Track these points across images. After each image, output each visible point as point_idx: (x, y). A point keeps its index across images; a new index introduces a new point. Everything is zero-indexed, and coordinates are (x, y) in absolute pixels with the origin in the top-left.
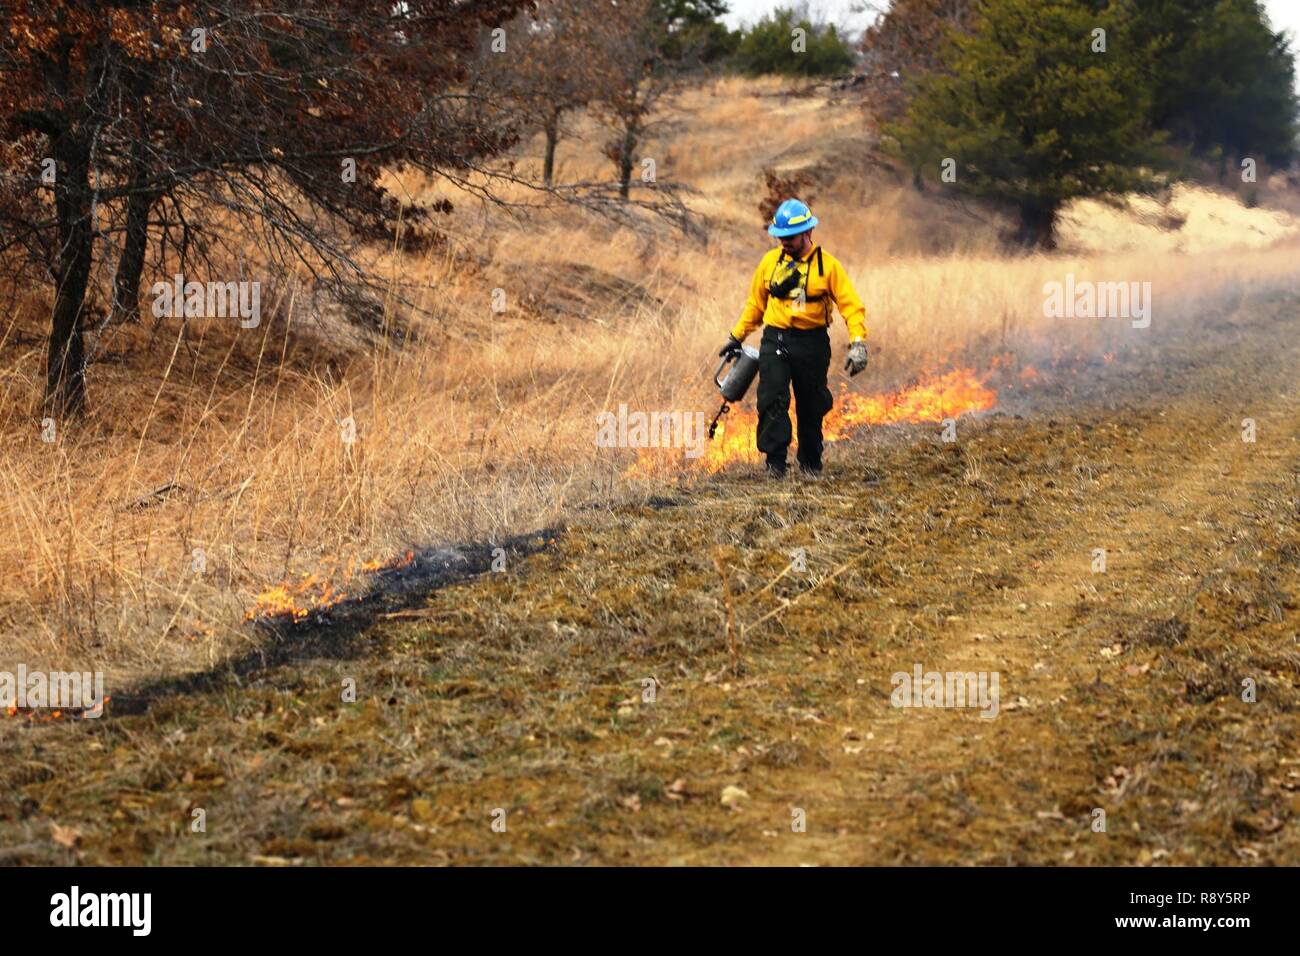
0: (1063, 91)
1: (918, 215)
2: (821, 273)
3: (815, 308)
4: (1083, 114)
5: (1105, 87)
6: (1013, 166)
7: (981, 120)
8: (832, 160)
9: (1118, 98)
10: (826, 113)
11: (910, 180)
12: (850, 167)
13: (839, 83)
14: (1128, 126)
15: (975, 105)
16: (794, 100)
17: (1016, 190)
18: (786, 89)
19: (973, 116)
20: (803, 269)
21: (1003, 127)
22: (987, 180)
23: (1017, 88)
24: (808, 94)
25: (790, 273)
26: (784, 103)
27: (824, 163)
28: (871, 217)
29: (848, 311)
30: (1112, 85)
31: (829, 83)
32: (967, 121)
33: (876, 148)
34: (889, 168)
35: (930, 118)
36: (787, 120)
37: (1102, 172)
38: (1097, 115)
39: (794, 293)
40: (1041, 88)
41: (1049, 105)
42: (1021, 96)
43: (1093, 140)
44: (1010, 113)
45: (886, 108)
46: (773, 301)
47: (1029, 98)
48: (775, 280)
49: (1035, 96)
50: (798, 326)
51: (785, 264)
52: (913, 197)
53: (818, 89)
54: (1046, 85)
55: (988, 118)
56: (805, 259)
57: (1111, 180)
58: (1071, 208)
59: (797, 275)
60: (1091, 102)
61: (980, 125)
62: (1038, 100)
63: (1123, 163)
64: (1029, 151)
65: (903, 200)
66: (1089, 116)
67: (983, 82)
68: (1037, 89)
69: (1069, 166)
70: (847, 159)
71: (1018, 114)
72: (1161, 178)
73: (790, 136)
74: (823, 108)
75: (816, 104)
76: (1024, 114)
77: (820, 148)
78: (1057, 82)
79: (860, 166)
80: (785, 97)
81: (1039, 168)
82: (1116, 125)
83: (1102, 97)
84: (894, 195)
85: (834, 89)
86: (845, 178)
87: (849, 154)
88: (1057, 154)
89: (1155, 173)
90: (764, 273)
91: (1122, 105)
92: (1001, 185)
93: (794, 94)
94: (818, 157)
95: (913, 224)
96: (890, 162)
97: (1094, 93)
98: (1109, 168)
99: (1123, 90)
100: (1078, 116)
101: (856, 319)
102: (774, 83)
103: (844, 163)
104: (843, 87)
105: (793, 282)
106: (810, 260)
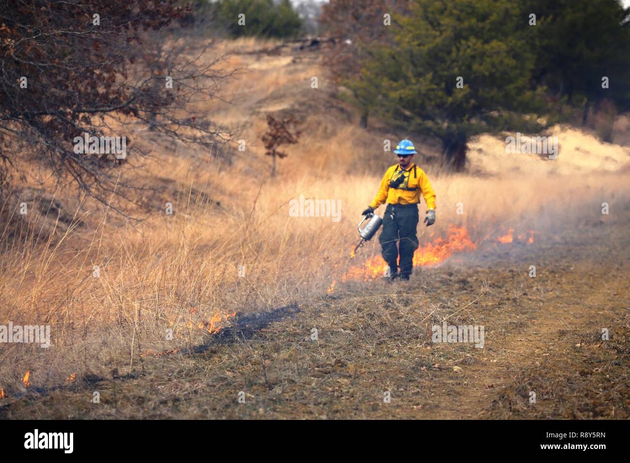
0: (473, 57)
1: (365, 145)
2: (415, 176)
3: (411, 194)
4: (487, 74)
5: (504, 54)
6: (437, 111)
7: (415, 76)
8: (302, 104)
9: (512, 62)
10: (292, 68)
11: (358, 119)
12: (315, 110)
13: (298, 45)
14: (520, 82)
15: (411, 67)
16: (266, 57)
17: (440, 129)
18: (258, 48)
19: (410, 74)
20: (406, 174)
21: (432, 81)
22: (418, 120)
23: (440, 54)
24: (276, 52)
25: (400, 176)
26: (258, 59)
27: (297, 107)
28: (333, 146)
29: (428, 196)
30: (508, 52)
31: (291, 45)
32: (406, 78)
33: (333, 96)
34: (342, 110)
35: (377, 75)
36: (264, 73)
37: (501, 116)
38: (498, 75)
39: (401, 186)
40: (457, 55)
41: (463, 68)
42: (443, 61)
43: (494, 92)
44: (435, 72)
45: (342, 67)
46: (392, 190)
47: (448, 63)
48: (393, 179)
49: (453, 61)
50: (402, 203)
51: (398, 172)
52: (360, 131)
53: (284, 49)
54: (461, 54)
55: (419, 75)
56: (408, 170)
57: (506, 123)
58: (478, 141)
59: (403, 177)
60: (493, 65)
61: (413, 81)
62: (455, 64)
63: (515, 110)
64: (450, 99)
65: (353, 134)
66: (492, 75)
67: (416, 50)
68: (454, 55)
69: (476, 110)
70: (313, 103)
71: (440, 73)
72: (543, 121)
73: (268, 85)
74: (289, 65)
75: (285, 61)
76: (445, 73)
77: (293, 95)
78: (469, 51)
79: (323, 109)
80: (258, 54)
81: (456, 112)
82: (511, 81)
83: (501, 62)
84: (347, 130)
85: (295, 49)
86: (311, 118)
87: (314, 100)
88: (468, 102)
89: (539, 117)
90: (388, 176)
91: (516, 68)
92: (429, 124)
93: (265, 52)
94: (292, 102)
95: (361, 151)
96: (343, 105)
97: (496, 60)
98: (505, 114)
99: (516, 56)
100: (484, 76)
101: (431, 200)
102: (250, 43)
103: (310, 106)
104: (302, 48)
105: (401, 180)
106: (410, 171)
